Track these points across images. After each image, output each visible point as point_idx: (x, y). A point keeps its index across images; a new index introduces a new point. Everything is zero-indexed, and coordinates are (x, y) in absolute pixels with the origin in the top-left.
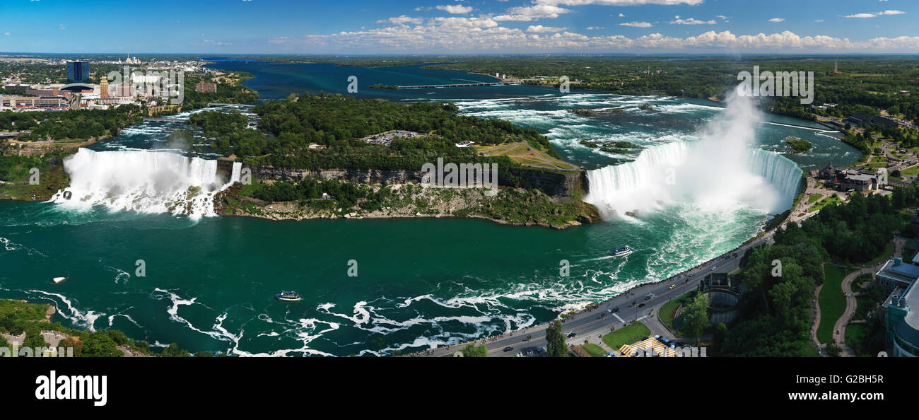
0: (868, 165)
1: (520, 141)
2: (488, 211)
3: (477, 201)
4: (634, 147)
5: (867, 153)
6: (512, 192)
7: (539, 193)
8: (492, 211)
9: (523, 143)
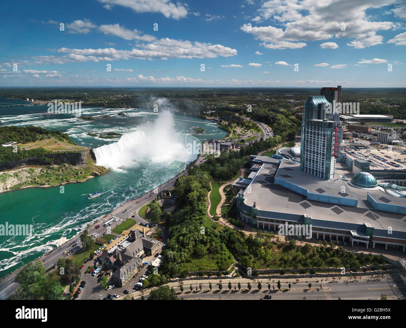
0: (230, 138)
1: (49, 138)
2: (35, 182)
3: (27, 177)
4: (117, 134)
5: (230, 132)
6: (49, 168)
7: (67, 165)
8: (38, 181)
9: (51, 139)
